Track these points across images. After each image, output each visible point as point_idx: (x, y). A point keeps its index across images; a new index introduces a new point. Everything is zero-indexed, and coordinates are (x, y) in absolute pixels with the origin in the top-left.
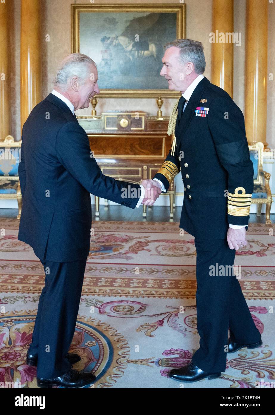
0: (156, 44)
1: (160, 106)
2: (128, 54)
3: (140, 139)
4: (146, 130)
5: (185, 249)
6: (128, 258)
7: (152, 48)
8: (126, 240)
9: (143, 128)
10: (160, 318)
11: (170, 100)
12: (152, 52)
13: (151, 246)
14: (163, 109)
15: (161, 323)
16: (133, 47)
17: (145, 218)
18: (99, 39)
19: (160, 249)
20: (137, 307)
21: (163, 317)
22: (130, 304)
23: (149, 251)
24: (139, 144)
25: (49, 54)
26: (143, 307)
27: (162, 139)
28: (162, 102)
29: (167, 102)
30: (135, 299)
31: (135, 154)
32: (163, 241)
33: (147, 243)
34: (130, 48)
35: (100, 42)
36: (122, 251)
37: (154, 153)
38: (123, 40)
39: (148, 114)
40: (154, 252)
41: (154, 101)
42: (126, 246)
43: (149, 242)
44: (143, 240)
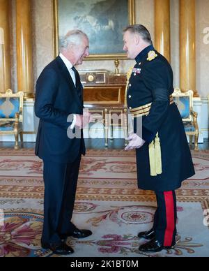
0: (113, 21)
1: (117, 66)
2: (93, 28)
3: (102, 89)
4: (107, 83)
5: (132, 168)
6: (89, 174)
7: (111, 23)
8: (90, 162)
9: (105, 82)
10: (105, 214)
11: (125, 61)
12: (111, 26)
13: (107, 166)
14: (119, 67)
15: (105, 217)
16: (97, 23)
17: (107, 147)
18: (72, 18)
19: (113, 168)
20: (89, 207)
21: (107, 213)
22: (85, 205)
23: (105, 169)
24: (102, 94)
25: (37, 30)
26: (94, 207)
27: (118, 89)
28: (118, 62)
29: (123, 63)
30: (89, 201)
31: (99, 101)
32: (116, 162)
33: (104, 164)
34: (95, 24)
35: (73, 20)
36: (86, 169)
37: (112, 100)
38: (89, 18)
39: (109, 72)
40: (109, 170)
41: (113, 62)
42: (89, 166)
43: (106, 163)
44: (102, 162)
